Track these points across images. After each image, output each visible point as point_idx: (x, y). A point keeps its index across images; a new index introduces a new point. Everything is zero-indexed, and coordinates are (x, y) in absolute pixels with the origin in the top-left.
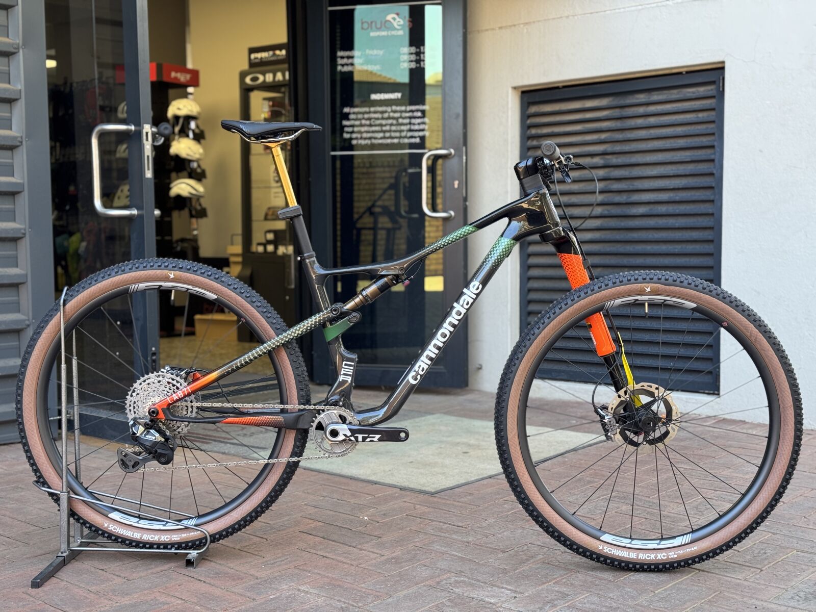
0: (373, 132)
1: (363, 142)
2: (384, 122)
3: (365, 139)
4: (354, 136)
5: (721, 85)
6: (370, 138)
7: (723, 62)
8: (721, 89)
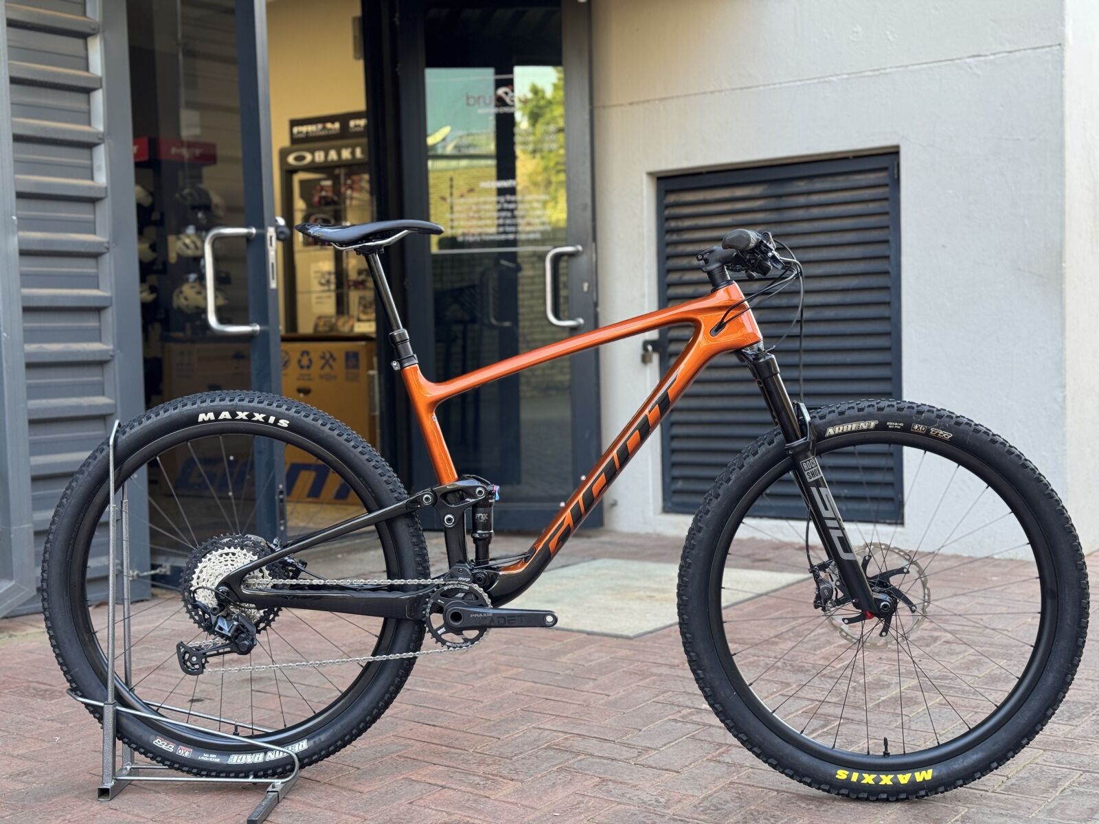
0: (484, 226)
1: (471, 239)
3: (474, 234)
5: (896, 171)
6: (480, 234)
7: (898, 147)
8: (896, 177)
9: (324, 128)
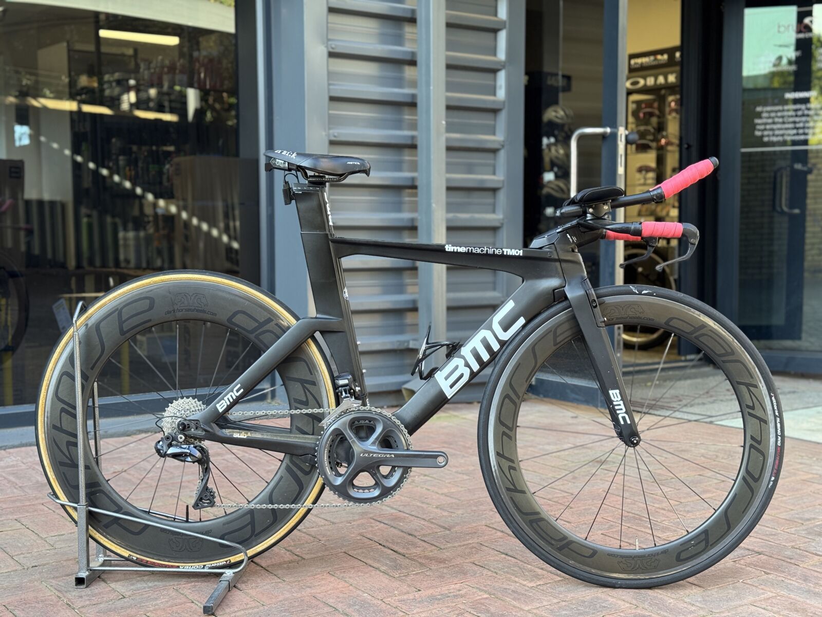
0: (786, 129)
1: (775, 139)
2: (797, 119)
3: (777, 136)
4: (766, 133)
6: (783, 135)
9: (656, 59)
